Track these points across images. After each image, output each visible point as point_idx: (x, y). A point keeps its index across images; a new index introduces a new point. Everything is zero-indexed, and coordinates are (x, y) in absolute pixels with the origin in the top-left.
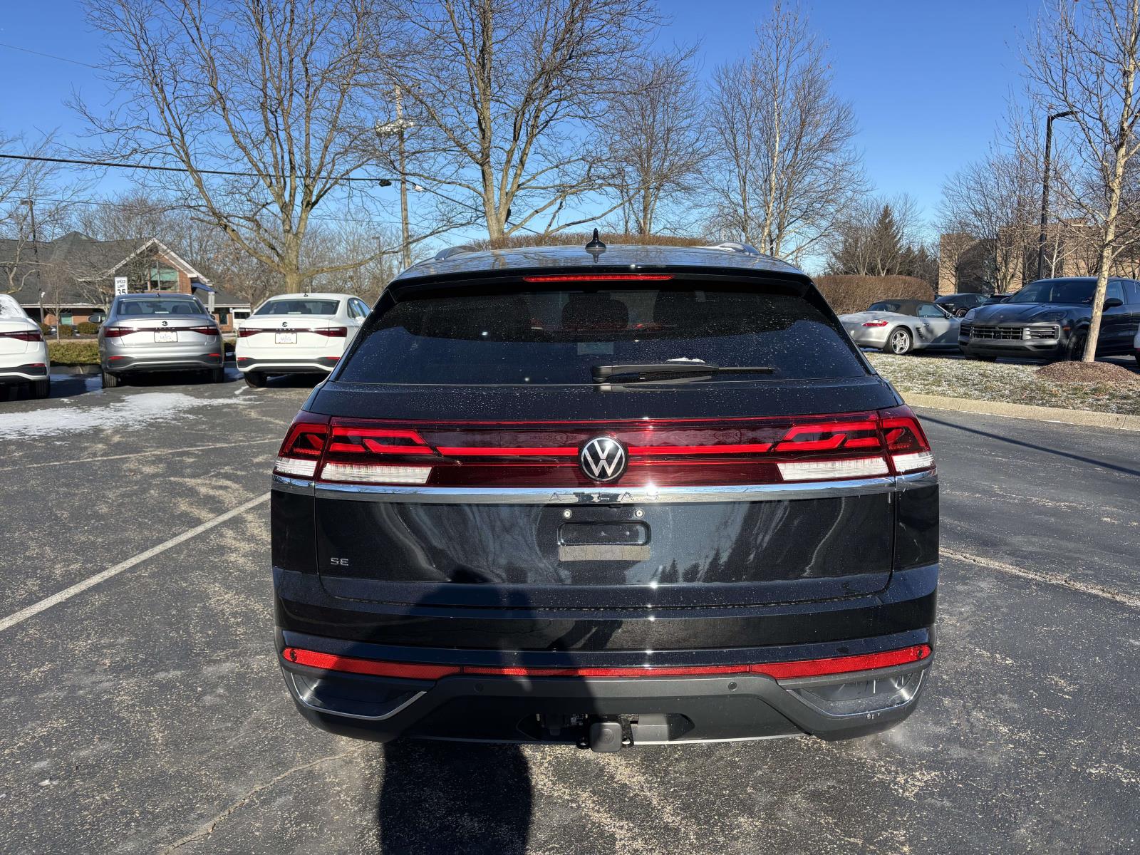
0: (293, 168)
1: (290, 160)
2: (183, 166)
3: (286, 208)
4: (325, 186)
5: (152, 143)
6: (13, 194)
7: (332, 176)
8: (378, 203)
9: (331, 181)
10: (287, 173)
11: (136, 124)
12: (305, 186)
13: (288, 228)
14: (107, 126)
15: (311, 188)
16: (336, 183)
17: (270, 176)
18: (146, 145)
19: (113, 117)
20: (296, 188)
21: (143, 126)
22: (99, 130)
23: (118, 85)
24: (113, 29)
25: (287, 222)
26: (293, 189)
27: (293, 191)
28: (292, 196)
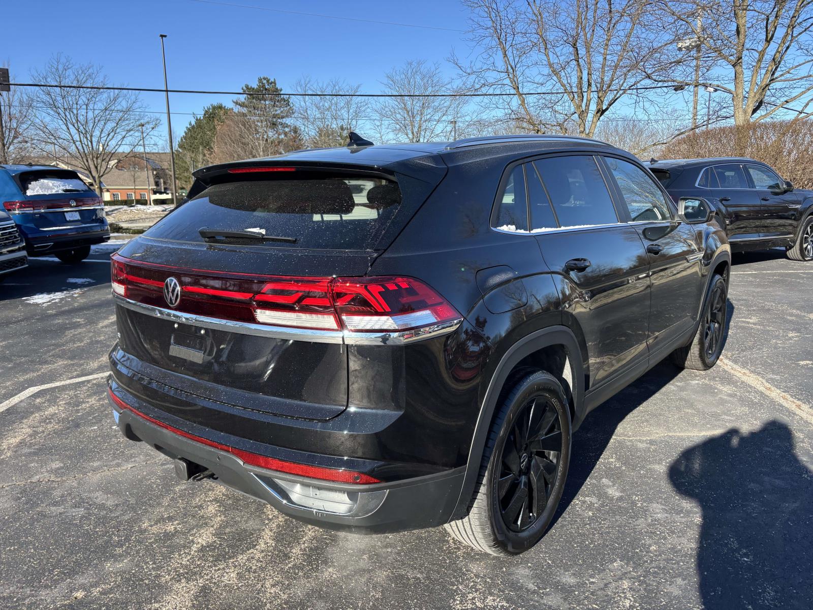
0: (589, 85)
1: (588, 79)
2: (513, 91)
3: (582, 114)
4: (615, 96)
5: (494, 78)
6: (444, 118)
7: (622, 88)
8: (656, 106)
9: (621, 92)
10: (585, 89)
11: (485, 67)
12: (598, 97)
13: (582, 130)
14: (469, 71)
15: (602, 99)
16: (624, 93)
17: (573, 92)
18: (491, 80)
19: (472, 64)
20: (591, 99)
21: (491, 68)
22: (465, 74)
23: (474, 43)
24: (476, 6)
25: (582, 125)
26: (589, 101)
27: (588, 102)
28: (588, 106)
